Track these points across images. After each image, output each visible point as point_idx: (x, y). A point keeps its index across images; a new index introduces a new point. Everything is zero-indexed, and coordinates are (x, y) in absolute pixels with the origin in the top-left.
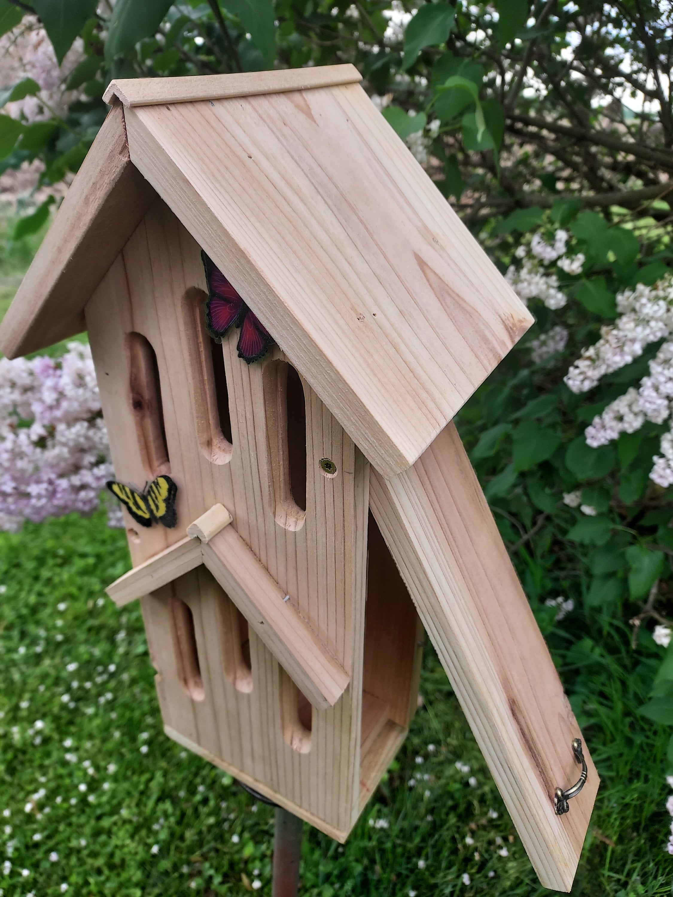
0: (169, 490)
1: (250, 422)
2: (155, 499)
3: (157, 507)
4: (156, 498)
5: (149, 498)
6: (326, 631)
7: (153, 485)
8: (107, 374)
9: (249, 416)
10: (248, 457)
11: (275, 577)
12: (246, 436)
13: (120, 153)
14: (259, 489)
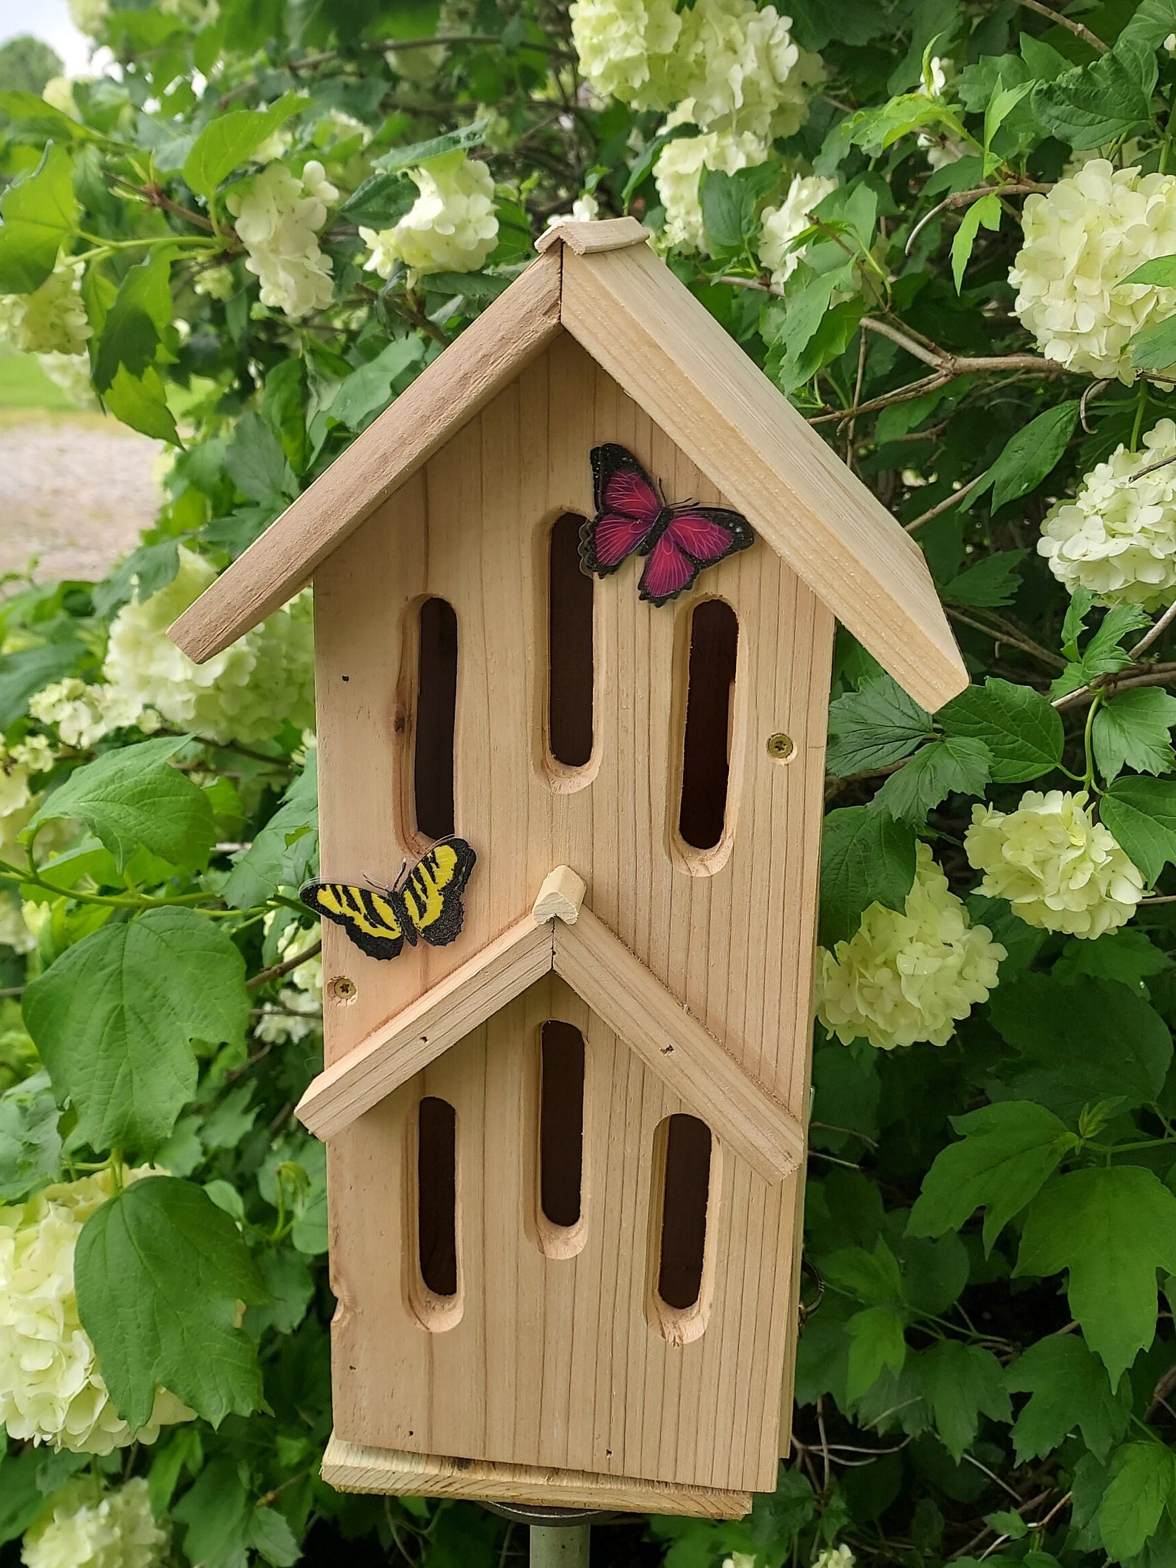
0: (457, 869)
1: (642, 705)
2: (420, 893)
3: (422, 909)
4: (425, 891)
5: (408, 895)
6: (757, 1049)
7: (421, 866)
8: (346, 679)
9: (642, 694)
10: (631, 765)
11: (663, 976)
12: (631, 730)
13: (545, 314)
14: (646, 818)
